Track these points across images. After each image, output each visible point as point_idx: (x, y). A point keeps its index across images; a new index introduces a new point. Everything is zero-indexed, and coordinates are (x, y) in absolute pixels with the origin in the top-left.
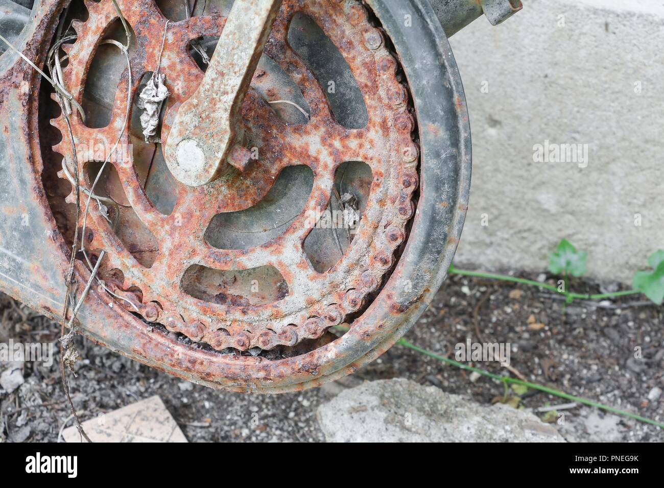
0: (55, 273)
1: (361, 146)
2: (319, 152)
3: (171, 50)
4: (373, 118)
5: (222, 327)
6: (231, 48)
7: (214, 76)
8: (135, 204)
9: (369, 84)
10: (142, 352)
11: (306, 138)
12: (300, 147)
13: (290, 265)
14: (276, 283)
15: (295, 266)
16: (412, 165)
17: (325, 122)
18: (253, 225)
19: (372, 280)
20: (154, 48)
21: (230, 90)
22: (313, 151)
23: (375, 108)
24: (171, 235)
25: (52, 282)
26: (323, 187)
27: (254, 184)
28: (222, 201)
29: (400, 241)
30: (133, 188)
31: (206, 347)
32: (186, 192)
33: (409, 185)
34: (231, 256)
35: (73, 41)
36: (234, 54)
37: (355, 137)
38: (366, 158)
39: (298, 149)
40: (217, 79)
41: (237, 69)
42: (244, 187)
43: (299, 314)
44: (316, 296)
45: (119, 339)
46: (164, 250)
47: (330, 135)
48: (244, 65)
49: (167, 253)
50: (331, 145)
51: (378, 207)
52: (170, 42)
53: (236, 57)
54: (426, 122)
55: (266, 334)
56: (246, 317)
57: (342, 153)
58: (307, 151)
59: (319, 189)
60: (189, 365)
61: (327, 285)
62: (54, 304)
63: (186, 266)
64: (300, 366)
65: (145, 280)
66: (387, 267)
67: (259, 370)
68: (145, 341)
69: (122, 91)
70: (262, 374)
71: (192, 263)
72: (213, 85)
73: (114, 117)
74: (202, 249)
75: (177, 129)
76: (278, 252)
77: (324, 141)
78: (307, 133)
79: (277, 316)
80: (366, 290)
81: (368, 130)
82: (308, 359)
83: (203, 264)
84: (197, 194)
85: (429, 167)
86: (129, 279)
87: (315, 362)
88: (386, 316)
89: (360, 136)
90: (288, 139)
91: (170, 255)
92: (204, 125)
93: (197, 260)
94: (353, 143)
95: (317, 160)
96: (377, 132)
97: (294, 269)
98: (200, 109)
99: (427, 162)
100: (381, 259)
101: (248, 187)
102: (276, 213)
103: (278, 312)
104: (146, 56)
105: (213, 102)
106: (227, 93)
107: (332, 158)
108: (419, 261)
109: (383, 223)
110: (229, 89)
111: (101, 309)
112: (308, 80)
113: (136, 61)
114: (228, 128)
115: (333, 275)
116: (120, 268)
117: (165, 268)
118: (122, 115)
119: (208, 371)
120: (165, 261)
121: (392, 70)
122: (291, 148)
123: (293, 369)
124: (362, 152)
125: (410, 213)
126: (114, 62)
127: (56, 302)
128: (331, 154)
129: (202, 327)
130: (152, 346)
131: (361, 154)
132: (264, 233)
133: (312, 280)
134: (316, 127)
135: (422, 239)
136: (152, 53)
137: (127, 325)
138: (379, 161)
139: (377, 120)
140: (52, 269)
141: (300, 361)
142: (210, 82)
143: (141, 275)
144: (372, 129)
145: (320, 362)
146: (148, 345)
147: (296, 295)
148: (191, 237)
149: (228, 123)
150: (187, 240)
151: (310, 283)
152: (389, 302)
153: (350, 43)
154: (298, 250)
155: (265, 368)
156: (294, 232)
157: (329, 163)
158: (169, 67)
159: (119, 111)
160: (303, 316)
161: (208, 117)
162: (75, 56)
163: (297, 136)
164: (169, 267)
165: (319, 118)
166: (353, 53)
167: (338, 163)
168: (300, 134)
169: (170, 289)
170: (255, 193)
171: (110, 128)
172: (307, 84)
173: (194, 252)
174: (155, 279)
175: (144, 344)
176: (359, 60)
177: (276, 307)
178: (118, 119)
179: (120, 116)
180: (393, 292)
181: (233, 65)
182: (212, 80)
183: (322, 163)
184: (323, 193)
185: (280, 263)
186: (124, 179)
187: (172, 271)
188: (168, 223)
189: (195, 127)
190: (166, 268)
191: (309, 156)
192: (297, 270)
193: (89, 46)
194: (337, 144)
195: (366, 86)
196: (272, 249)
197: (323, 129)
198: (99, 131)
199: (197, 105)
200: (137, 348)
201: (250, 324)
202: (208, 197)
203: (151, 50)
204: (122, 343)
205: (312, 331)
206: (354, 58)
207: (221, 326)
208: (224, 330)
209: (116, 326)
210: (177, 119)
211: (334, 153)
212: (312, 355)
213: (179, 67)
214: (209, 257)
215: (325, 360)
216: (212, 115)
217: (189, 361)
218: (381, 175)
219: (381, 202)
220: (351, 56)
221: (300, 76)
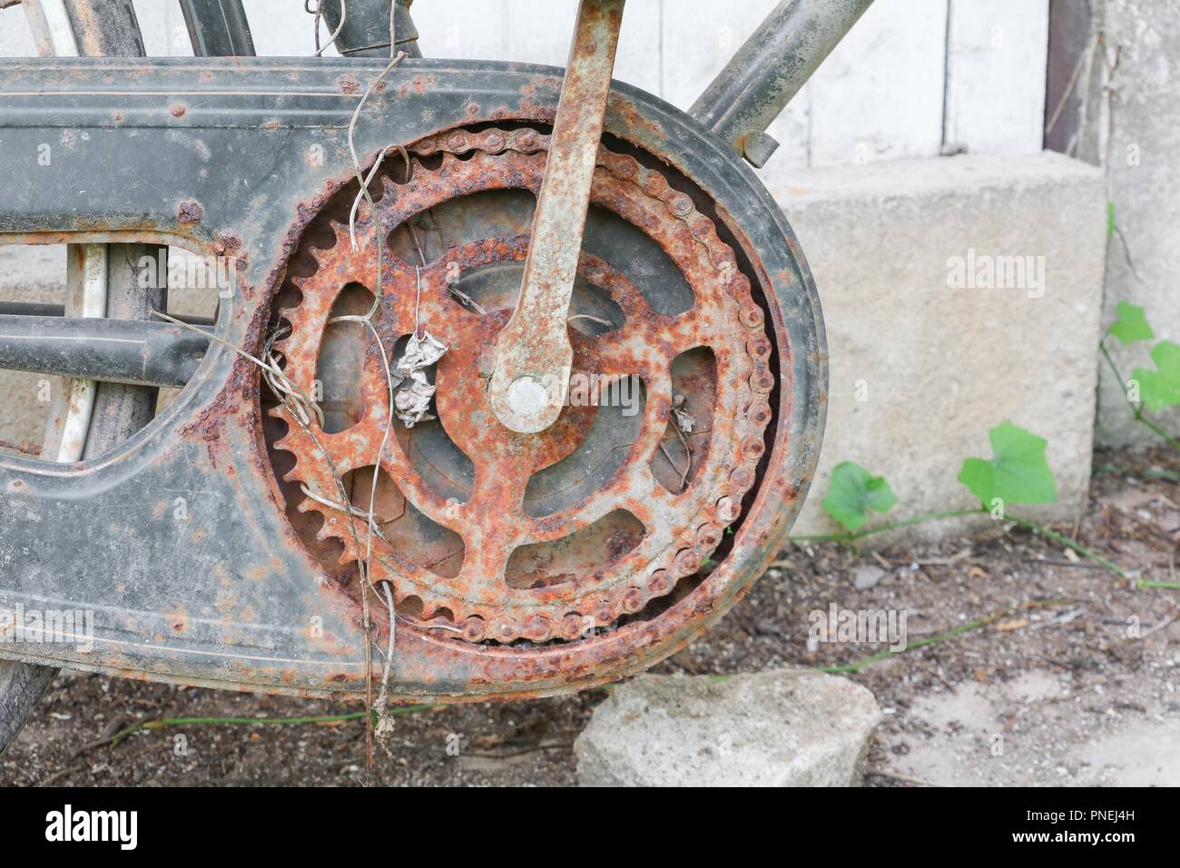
0: (341, 626)
1: (696, 328)
2: (646, 354)
3: (429, 300)
4: (703, 292)
5: (570, 610)
6: (551, 253)
7: (537, 292)
8: (421, 503)
9: (688, 255)
10: (485, 677)
11: (625, 345)
12: (621, 356)
13: (643, 498)
14: (604, 541)
15: (649, 498)
16: (760, 328)
17: (645, 317)
18: (559, 481)
19: (749, 476)
20: (405, 305)
21: (561, 302)
22: (638, 355)
23: (702, 279)
24: (479, 523)
25: (341, 640)
26: (661, 392)
27: (572, 421)
28: (537, 456)
29: (769, 418)
30: (416, 484)
31: (558, 641)
32: (487, 463)
33: (765, 351)
34: (565, 518)
35: (288, 334)
36: (557, 259)
37: (687, 320)
38: (705, 340)
39: (619, 360)
40: (541, 294)
41: (564, 274)
42: (561, 428)
43: (665, 554)
44: (683, 523)
45: (450, 675)
46: (474, 544)
47: (655, 329)
48: (572, 266)
49: (479, 547)
50: (659, 341)
51: (732, 390)
52: (426, 290)
53: (560, 260)
54: (775, 271)
55: (633, 593)
56: (602, 583)
57: (675, 344)
58: (631, 358)
59: (656, 395)
60: (552, 667)
61: (694, 502)
62: (350, 667)
63: (508, 550)
64: (694, 608)
65: (456, 593)
66: (760, 454)
67: (643, 635)
68: (485, 663)
69: (372, 372)
70: (648, 639)
71: (515, 545)
72: (538, 303)
73: (368, 407)
74: (524, 524)
75: (503, 370)
76: (624, 489)
77: (649, 339)
78: (625, 337)
79: (640, 566)
80: (742, 491)
81: (700, 307)
82: (700, 596)
83: (530, 541)
84: (501, 460)
85: (791, 319)
86: (430, 602)
87: (710, 595)
88: (780, 507)
89: (692, 317)
90: (604, 353)
91: (484, 547)
92: (538, 353)
93: (521, 540)
94: (686, 329)
95: (645, 363)
96: (711, 306)
97: (649, 502)
98: (528, 336)
99: (787, 314)
100: (753, 447)
101: (567, 427)
102: (587, 456)
103: (640, 560)
104: (397, 318)
105: (543, 323)
106: (559, 306)
107: (663, 355)
108: (804, 429)
109: (742, 406)
110: (559, 300)
111: (415, 647)
112: (613, 276)
113: (385, 328)
114: (569, 347)
115: (698, 489)
116: (414, 593)
117: (480, 566)
118: (380, 401)
119: (579, 664)
120: (478, 559)
121: (713, 231)
122: (610, 361)
123: (686, 615)
124: (699, 334)
125: (772, 382)
126: (335, 347)
127: (351, 664)
128: (661, 350)
129: (544, 619)
130: (497, 664)
131: (698, 338)
132: (576, 487)
133: (674, 505)
134: (636, 326)
135: (802, 402)
136: (404, 311)
137: (456, 654)
138: (722, 338)
139: (709, 292)
140: (336, 624)
141: (691, 601)
142: (533, 301)
143: (449, 589)
144: (705, 304)
145: (716, 593)
146: (491, 666)
147: (658, 530)
148: (507, 515)
149: (567, 340)
150: (502, 521)
151: (673, 510)
152: (782, 489)
153: (654, 218)
154: (648, 478)
155: (649, 630)
156: (638, 458)
157: (661, 362)
158: (431, 321)
159: (374, 397)
160: (670, 555)
161: (540, 342)
162: (295, 352)
163: (614, 345)
164: (486, 562)
165: (637, 314)
166: (661, 227)
167: (672, 358)
168: (617, 342)
169: (494, 590)
170: (577, 431)
171: (365, 422)
172: (612, 281)
173: (515, 532)
174: (470, 586)
175: (486, 667)
176: (670, 233)
177: (638, 554)
178: (374, 408)
179: (376, 402)
180: (783, 476)
181: (558, 271)
182: (536, 297)
183: (652, 365)
184: (663, 399)
185: (630, 501)
186: (400, 478)
187: (491, 565)
188: (471, 510)
189: (527, 359)
190: (483, 566)
191: (635, 363)
192: (654, 500)
193: (316, 330)
194: (666, 336)
195: (686, 258)
196: (616, 487)
197: (644, 326)
198: (352, 431)
199: (523, 333)
200: (479, 675)
201: (605, 591)
202: (517, 458)
203: (402, 308)
204: (456, 677)
205: (691, 564)
206: (664, 232)
207: (567, 609)
208: (573, 613)
209: (442, 658)
210: (501, 358)
211: (666, 348)
212: (703, 589)
213: (443, 317)
214: (537, 530)
215: (721, 588)
216: (545, 338)
217: (551, 663)
218: (727, 352)
219: (734, 384)
220: (660, 231)
221: (602, 275)
